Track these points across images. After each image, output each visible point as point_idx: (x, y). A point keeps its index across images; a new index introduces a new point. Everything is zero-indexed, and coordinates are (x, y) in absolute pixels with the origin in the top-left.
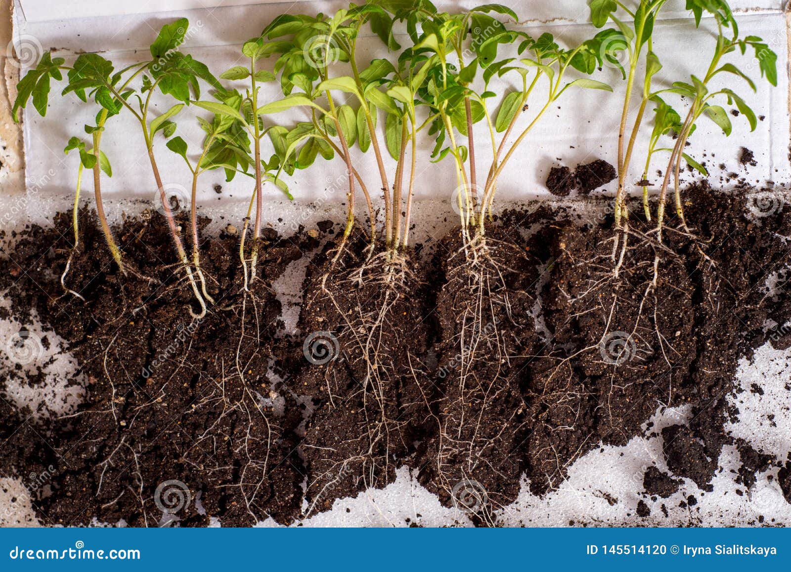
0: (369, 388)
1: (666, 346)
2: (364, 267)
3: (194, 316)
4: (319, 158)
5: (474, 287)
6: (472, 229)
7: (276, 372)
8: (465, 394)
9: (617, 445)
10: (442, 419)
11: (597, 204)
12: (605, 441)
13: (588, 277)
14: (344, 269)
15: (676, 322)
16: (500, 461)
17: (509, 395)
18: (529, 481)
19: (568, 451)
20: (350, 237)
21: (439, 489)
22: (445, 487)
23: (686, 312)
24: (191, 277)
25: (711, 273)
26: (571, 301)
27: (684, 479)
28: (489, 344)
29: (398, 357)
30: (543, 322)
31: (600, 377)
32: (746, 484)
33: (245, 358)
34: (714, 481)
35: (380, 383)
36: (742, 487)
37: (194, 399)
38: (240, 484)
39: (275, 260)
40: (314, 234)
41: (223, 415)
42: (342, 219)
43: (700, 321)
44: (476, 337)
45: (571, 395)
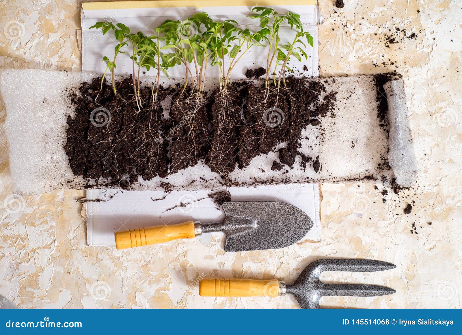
0: (190, 135)
2: (190, 97)
3: (136, 112)
4: (176, 64)
5: (223, 104)
6: (223, 87)
7: (161, 130)
8: (220, 137)
9: (265, 154)
10: (212, 144)
11: (261, 81)
12: (262, 153)
13: (257, 102)
14: (184, 98)
16: (229, 158)
17: (233, 138)
18: (238, 165)
19: (250, 155)
20: (186, 88)
21: (211, 165)
22: (213, 165)
24: (137, 99)
25: (294, 102)
26: (252, 109)
27: (285, 165)
28: (227, 122)
29: (200, 125)
30: (244, 116)
31: (260, 132)
32: (303, 167)
33: (152, 126)
34: (294, 166)
35: (194, 133)
36: (302, 168)
37: (135, 138)
38: (149, 165)
39: (162, 95)
40: (174, 87)
41: (144, 143)
42: (183, 83)
43: (290, 116)
44: (223, 120)
45: (251, 138)
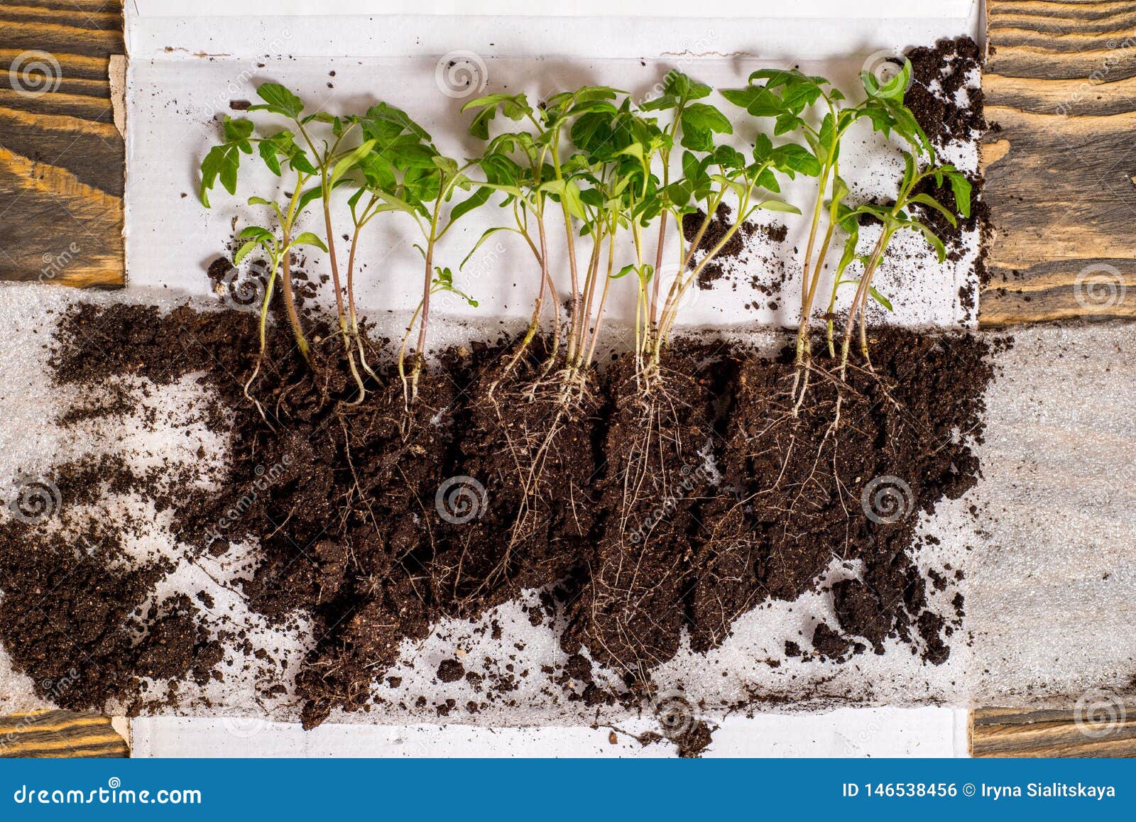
1: (844, 494)
5: (643, 419)
6: (647, 356)
8: (625, 537)
9: (787, 600)
10: (600, 563)
12: (774, 596)
13: (766, 416)
15: (857, 468)
16: (659, 612)
17: (674, 540)
18: (690, 637)
19: (734, 604)
21: (592, 640)
22: (599, 638)
23: (867, 457)
25: (895, 416)
26: (748, 440)
27: (855, 638)
28: (655, 484)
30: (713, 462)
31: (772, 524)
34: (886, 642)
40: (465, 353)
43: (880, 468)
44: (640, 475)
45: (740, 543)
